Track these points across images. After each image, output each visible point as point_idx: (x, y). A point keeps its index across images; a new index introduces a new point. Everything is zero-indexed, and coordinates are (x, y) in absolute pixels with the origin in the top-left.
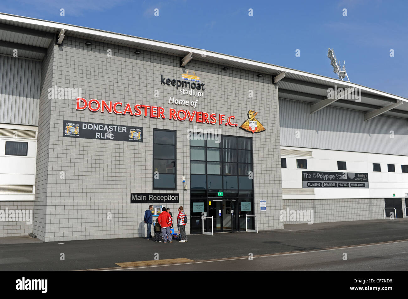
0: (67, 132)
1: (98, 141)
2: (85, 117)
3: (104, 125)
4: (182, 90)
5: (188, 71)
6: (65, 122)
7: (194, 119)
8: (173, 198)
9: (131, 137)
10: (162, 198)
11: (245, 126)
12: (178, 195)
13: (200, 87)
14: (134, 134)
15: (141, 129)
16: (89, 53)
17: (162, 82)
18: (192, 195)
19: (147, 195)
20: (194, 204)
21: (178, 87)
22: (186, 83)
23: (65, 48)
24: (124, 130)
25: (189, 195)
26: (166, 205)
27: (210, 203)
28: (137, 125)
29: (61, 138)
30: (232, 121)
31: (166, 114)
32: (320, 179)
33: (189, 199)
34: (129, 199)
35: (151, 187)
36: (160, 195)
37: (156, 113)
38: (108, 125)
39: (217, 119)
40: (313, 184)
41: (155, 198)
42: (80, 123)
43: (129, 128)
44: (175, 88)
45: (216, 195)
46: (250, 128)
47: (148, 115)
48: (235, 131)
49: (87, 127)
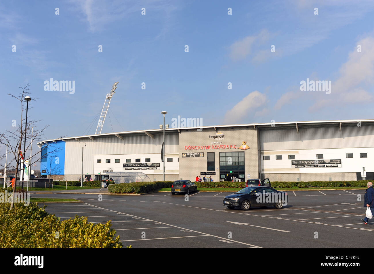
0: (183, 156)
1: (191, 158)
2: (188, 151)
3: (192, 153)
4: (216, 139)
5: (218, 132)
6: (182, 153)
7: (221, 148)
8: (213, 173)
9: (200, 156)
10: (210, 173)
11: (241, 148)
12: (215, 172)
13: (222, 137)
14: (201, 155)
15: (203, 153)
16: (188, 133)
17: (209, 137)
18: (220, 172)
19: (205, 172)
20: (221, 175)
21: (215, 138)
22: (217, 136)
23: (181, 133)
24: (198, 154)
25: (219, 172)
26: (211, 176)
27: (227, 175)
28: (202, 152)
29: (182, 158)
30: (236, 147)
31: (211, 147)
32: (303, 164)
33: (219, 174)
34: (200, 174)
35: (207, 170)
36: (209, 172)
37: (208, 147)
38: (194, 153)
39: (230, 147)
40: (298, 166)
41: (208, 173)
42: (186, 153)
43: (199, 153)
44: (214, 138)
45: (229, 172)
46: (243, 148)
47: (205, 148)
48: (237, 150)
49: (188, 154)
